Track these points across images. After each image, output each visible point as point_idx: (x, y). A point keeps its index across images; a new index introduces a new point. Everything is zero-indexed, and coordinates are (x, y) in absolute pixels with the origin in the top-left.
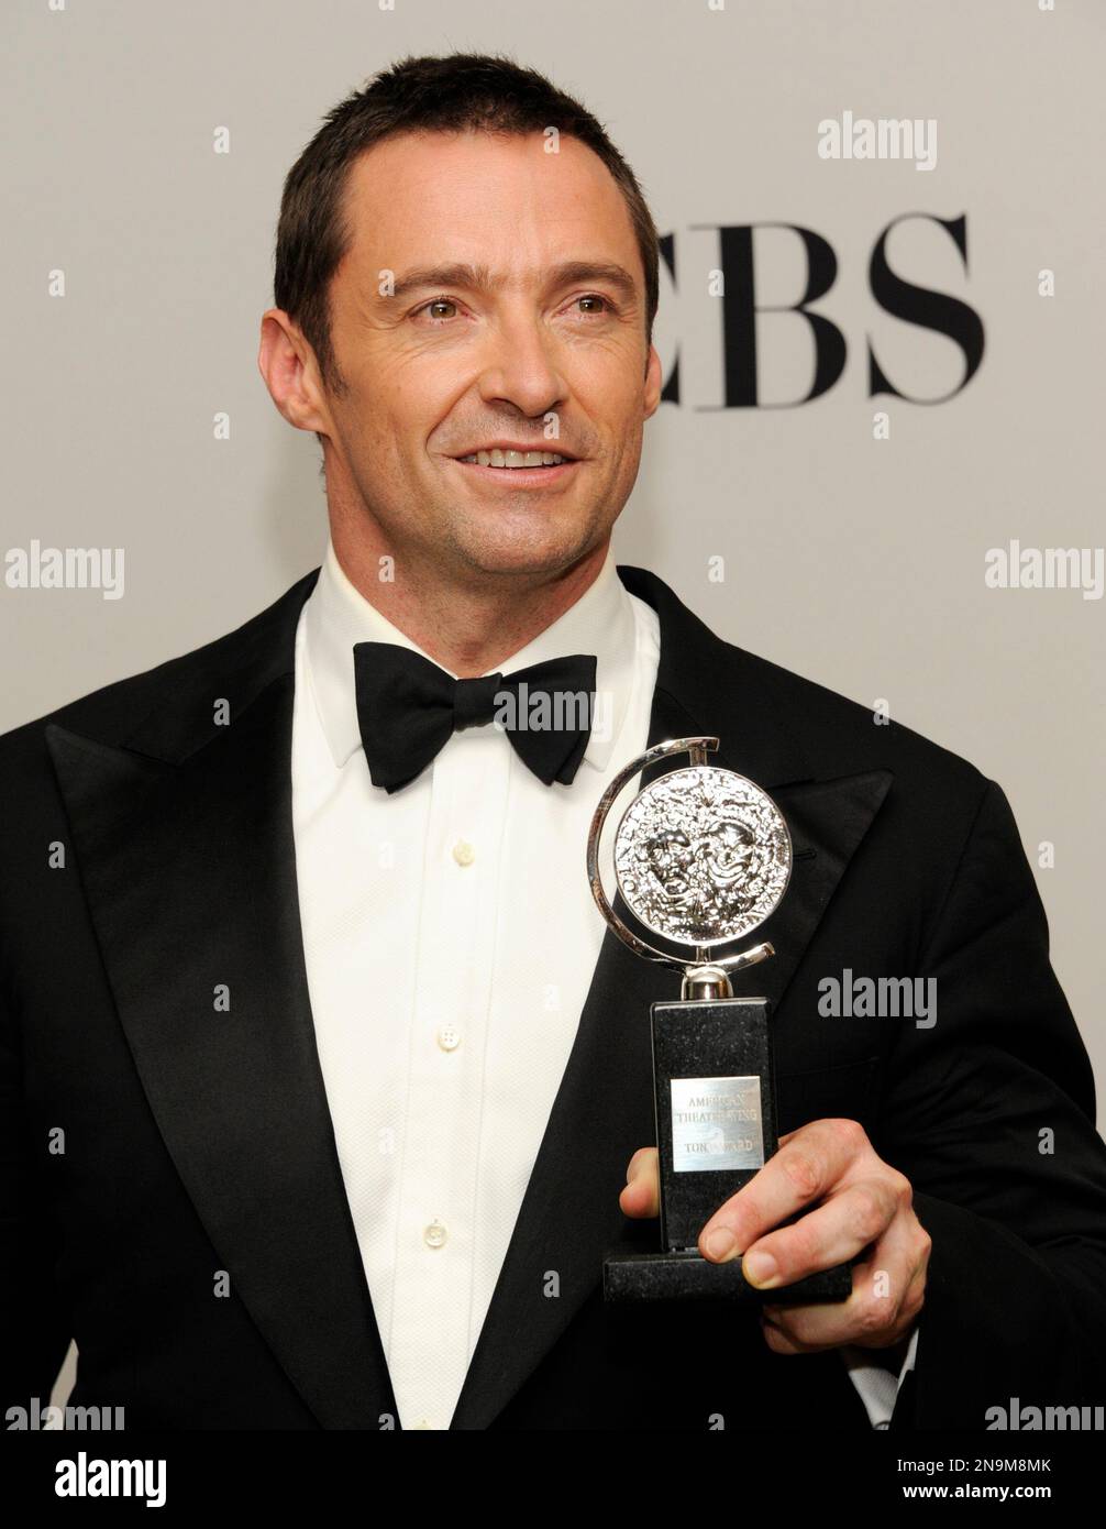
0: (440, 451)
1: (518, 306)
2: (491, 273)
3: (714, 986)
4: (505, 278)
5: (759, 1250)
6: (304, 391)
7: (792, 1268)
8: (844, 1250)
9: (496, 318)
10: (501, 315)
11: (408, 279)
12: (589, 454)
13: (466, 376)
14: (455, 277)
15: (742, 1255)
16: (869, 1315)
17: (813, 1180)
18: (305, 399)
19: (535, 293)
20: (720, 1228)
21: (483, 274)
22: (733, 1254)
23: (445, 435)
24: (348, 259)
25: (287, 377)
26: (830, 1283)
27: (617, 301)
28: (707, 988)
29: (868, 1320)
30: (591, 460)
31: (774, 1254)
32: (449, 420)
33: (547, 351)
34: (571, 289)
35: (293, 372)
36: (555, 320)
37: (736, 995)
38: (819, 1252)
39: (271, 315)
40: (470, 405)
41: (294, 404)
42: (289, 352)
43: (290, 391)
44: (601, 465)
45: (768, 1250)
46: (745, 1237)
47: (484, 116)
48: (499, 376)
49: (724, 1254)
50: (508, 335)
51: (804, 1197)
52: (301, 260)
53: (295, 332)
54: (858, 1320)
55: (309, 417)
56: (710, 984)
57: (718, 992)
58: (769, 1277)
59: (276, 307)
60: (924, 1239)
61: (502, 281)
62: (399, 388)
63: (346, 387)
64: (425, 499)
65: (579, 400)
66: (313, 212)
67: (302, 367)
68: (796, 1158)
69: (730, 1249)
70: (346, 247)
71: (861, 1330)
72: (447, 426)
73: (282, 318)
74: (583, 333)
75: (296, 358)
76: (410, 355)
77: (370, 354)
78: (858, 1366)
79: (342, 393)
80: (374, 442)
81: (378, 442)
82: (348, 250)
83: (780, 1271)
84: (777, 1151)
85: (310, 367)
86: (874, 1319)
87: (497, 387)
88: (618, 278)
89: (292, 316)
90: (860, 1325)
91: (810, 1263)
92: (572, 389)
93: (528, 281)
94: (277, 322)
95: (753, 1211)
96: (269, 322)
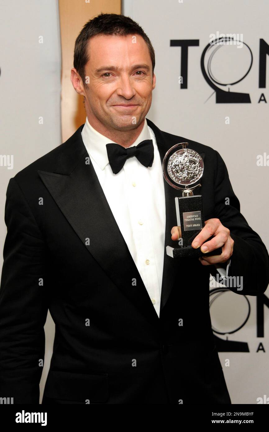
0: (109, 105)
1: (125, 75)
2: (119, 68)
3: (189, 193)
4: (122, 69)
5: (204, 245)
6: (80, 86)
7: (211, 249)
8: (220, 245)
9: (120, 77)
10: (121, 76)
11: (101, 69)
12: (141, 104)
13: (114, 89)
14: (112, 69)
15: (201, 247)
16: (225, 257)
17: (213, 231)
18: (80, 88)
19: (128, 72)
20: (196, 241)
21: (117, 68)
22: (198, 247)
23: (110, 102)
24: (89, 62)
25: (77, 82)
26: (218, 251)
27: (146, 72)
28: (188, 194)
29: (225, 258)
30: (141, 105)
31: (207, 246)
32: (110, 98)
33: (131, 84)
34: (136, 70)
35: (78, 81)
36: (133, 76)
37: (194, 195)
38: (216, 245)
39: (73, 70)
40: (115, 96)
41: (78, 89)
42: (77, 78)
43: (77, 86)
44: (143, 106)
45: (205, 245)
46: (201, 243)
47: (117, 32)
48: (121, 90)
49: (196, 247)
50: (123, 81)
51: (211, 234)
52: (79, 60)
53: (78, 74)
54: (223, 258)
55: (81, 92)
56: (188, 193)
57: (190, 194)
58: (206, 251)
59: (74, 68)
60: (233, 241)
61: (121, 70)
62: (100, 91)
63: (89, 88)
64: (106, 114)
65: (139, 93)
66: (82, 50)
67: (80, 81)
68: (209, 227)
69: (198, 246)
70: (88, 59)
71: (223, 260)
72: (110, 100)
73: (75, 71)
74: (139, 79)
75: (78, 79)
76: (102, 84)
77: (93, 83)
78: (219, 268)
79: (88, 89)
80: (95, 101)
81: (96, 101)
82: (89, 60)
83: (208, 249)
84: (205, 226)
85: (81, 82)
86: (226, 258)
87: (121, 93)
88: (146, 67)
89: (77, 70)
90: (223, 259)
91: (214, 247)
92: (137, 91)
93: (127, 69)
94: (74, 71)
95: (202, 237)
96: (72, 71)
